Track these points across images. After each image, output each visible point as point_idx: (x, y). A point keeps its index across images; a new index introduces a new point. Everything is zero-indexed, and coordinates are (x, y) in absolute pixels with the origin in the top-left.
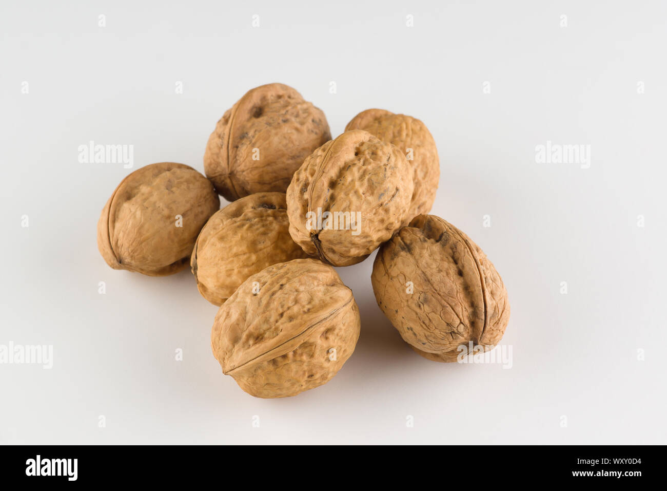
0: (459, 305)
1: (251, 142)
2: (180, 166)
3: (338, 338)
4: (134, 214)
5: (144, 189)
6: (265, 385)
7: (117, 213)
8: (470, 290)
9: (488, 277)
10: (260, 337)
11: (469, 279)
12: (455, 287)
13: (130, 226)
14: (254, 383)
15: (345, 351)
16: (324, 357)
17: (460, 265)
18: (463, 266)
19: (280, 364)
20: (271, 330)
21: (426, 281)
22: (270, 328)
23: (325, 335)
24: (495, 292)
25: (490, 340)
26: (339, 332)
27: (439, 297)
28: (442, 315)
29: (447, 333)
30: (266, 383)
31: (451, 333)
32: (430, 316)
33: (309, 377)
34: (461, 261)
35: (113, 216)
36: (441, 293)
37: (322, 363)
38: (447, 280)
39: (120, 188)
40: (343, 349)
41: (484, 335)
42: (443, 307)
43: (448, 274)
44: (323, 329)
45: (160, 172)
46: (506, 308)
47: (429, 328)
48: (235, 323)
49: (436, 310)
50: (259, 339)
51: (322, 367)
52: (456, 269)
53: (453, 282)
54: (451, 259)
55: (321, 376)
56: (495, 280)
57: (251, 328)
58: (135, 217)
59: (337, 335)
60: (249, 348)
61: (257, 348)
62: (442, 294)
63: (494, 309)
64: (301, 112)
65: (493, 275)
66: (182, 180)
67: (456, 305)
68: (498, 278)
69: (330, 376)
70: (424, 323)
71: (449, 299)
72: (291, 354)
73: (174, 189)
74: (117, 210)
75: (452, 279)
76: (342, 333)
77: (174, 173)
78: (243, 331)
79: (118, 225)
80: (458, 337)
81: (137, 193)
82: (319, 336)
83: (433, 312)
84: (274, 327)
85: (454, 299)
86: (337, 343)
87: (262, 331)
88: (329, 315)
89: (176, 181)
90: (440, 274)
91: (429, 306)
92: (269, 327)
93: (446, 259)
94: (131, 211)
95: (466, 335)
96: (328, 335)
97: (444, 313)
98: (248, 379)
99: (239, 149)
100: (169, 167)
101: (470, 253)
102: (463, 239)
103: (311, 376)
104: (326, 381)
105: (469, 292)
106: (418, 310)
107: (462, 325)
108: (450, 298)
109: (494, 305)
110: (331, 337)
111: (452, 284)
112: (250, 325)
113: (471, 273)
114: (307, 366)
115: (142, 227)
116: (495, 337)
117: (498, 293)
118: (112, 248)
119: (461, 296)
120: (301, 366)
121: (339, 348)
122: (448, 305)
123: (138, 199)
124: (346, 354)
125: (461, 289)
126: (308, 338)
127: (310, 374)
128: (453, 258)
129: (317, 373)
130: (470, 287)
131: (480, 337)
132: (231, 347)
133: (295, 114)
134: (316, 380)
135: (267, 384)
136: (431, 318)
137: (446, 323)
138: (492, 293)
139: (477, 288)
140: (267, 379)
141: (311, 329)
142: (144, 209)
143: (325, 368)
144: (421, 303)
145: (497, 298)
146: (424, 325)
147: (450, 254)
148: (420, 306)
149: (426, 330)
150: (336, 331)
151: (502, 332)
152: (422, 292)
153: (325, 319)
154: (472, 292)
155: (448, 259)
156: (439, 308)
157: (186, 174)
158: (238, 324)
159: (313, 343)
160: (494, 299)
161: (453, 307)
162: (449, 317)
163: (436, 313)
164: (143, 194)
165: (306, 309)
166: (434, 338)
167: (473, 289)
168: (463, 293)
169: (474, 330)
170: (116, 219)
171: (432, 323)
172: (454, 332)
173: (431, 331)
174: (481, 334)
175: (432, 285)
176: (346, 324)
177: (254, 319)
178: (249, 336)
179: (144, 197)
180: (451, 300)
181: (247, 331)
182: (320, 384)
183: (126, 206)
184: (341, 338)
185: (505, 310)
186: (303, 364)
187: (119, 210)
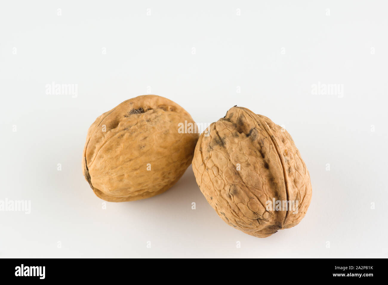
0: (264, 196)
8: (274, 182)
9: (292, 167)
11: (274, 172)
12: (261, 179)
17: (266, 158)
18: (269, 161)
21: (236, 174)
24: (298, 180)
25: (293, 222)
27: (247, 190)
28: (249, 205)
29: (253, 220)
31: (257, 220)
32: (239, 205)
34: (267, 155)
36: (248, 186)
38: (254, 174)
41: (287, 219)
42: (250, 198)
43: (255, 168)
46: (308, 193)
47: (238, 216)
49: (244, 200)
52: (263, 163)
53: (260, 175)
54: (259, 154)
56: (298, 168)
62: (250, 187)
63: (296, 195)
65: (296, 163)
67: (261, 196)
68: (302, 165)
70: (234, 211)
71: (255, 191)
75: (259, 172)
80: (264, 222)
83: (242, 202)
85: (260, 191)
90: (248, 168)
91: (238, 197)
93: (254, 153)
95: (271, 220)
97: (251, 204)
101: (275, 149)
102: (269, 135)
105: (274, 183)
106: (229, 200)
107: (267, 213)
108: (257, 190)
109: (297, 192)
111: (259, 176)
113: (275, 167)
116: (297, 219)
117: (300, 181)
119: (266, 187)
122: (255, 197)
125: (267, 181)
128: (261, 151)
130: (274, 179)
131: (283, 221)
136: (240, 208)
137: (253, 212)
138: (295, 182)
139: (280, 181)
144: (231, 194)
145: (299, 186)
146: (234, 213)
147: (257, 148)
148: (230, 197)
149: (236, 217)
151: (305, 213)
152: (232, 185)
154: (277, 184)
155: (256, 153)
156: (247, 199)
160: (296, 187)
161: (259, 198)
162: (255, 207)
163: (244, 204)
166: (243, 223)
167: (277, 181)
168: (269, 184)
169: (279, 216)
171: (240, 211)
172: (260, 219)
173: (241, 218)
174: (284, 219)
175: (241, 178)
180: (257, 192)
185: (307, 195)
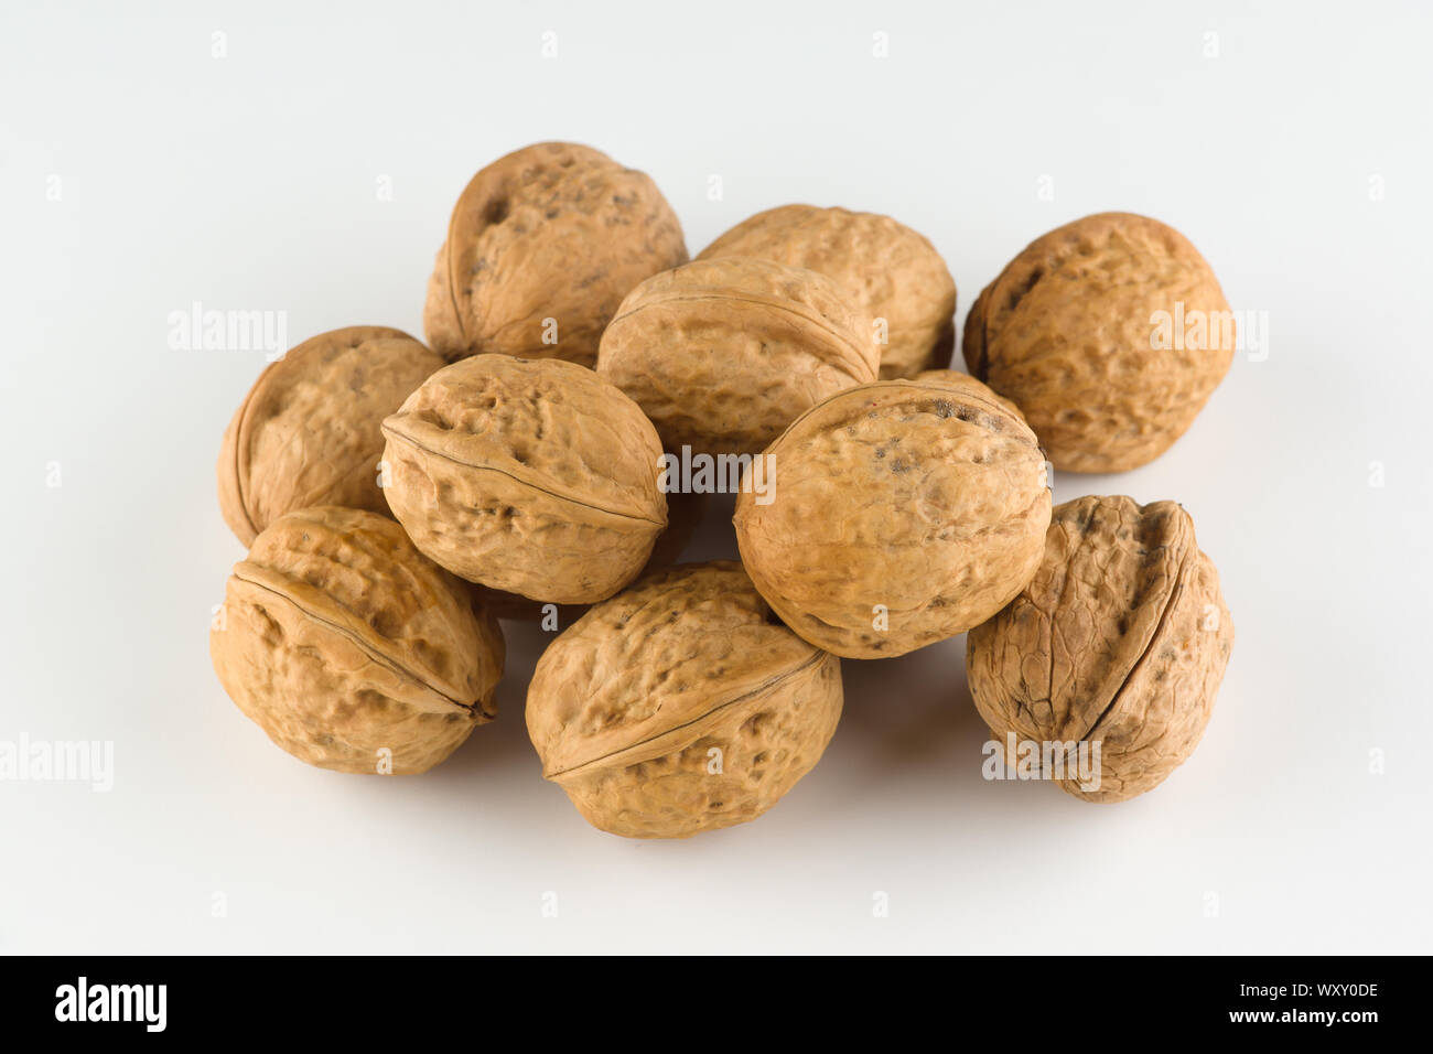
1: (492, 274)
2: (379, 333)
3: (782, 733)
4: (289, 445)
5: (306, 392)
6: (621, 813)
7: (253, 444)
10: (618, 716)
13: (281, 472)
14: (600, 806)
15: (796, 760)
16: (747, 770)
19: (651, 774)
20: (640, 703)
22: (638, 700)
23: (752, 724)
26: (784, 722)
30: (623, 807)
33: (712, 806)
35: (247, 454)
37: (742, 782)
39: (257, 394)
40: (791, 757)
44: (744, 713)
45: (336, 352)
48: (570, 681)
50: (614, 720)
51: (741, 791)
55: (742, 806)
57: (601, 696)
58: (290, 453)
59: (779, 727)
60: (592, 735)
61: (608, 738)
64: (586, 188)
66: (382, 366)
69: (760, 806)
72: (675, 758)
73: (366, 388)
74: (253, 439)
76: (792, 724)
77: (365, 353)
78: (584, 699)
79: (257, 469)
81: (293, 400)
82: (738, 728)
84: (646, 699)
86: (779, 742)
87: (621, 704)
88: (761, 685)
89: (371, 370)
92: (637, 695)
94: (282, 442)
96: (759, 726)
98: (588, 797)
99: (473, 295)
100: (354, 339)
103: (716, 805)
104: (752, 816)
110: (766, 731)
112: (598, 689)
114: (708, 784)
115: (305, 473)
118: (248, 517)
120: (694, 783)
121: (784, 753)
123: (292, 413)
124: (798, 767)
126: (711, 730)
127: (715, 800)
129: (729, 800)
132: (558, 727)
133: (575, 194)
134: (729, 813)
135: (624, 811)
140: (624, 801)
141: (719, 712)
142: (307, 434)
143: (749, 792)
150: (778, 719)
153: (752, 694)
157: (392, 352)
158: (576, 685)
159: (724, 739)
164: (304, 404)
165: (715, 669)
170: (253, 456)
176: (802, 707)
177: (607, 677)
178: (595, 711)
179: (306, 409)
181: (593, 699)
182: (740, 821)
183: (271, 428)
184: (786, 735)
186: (699, 780)
187: (257, 440)
